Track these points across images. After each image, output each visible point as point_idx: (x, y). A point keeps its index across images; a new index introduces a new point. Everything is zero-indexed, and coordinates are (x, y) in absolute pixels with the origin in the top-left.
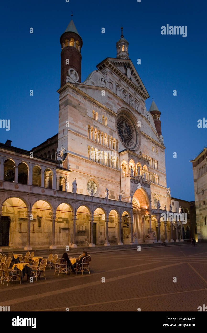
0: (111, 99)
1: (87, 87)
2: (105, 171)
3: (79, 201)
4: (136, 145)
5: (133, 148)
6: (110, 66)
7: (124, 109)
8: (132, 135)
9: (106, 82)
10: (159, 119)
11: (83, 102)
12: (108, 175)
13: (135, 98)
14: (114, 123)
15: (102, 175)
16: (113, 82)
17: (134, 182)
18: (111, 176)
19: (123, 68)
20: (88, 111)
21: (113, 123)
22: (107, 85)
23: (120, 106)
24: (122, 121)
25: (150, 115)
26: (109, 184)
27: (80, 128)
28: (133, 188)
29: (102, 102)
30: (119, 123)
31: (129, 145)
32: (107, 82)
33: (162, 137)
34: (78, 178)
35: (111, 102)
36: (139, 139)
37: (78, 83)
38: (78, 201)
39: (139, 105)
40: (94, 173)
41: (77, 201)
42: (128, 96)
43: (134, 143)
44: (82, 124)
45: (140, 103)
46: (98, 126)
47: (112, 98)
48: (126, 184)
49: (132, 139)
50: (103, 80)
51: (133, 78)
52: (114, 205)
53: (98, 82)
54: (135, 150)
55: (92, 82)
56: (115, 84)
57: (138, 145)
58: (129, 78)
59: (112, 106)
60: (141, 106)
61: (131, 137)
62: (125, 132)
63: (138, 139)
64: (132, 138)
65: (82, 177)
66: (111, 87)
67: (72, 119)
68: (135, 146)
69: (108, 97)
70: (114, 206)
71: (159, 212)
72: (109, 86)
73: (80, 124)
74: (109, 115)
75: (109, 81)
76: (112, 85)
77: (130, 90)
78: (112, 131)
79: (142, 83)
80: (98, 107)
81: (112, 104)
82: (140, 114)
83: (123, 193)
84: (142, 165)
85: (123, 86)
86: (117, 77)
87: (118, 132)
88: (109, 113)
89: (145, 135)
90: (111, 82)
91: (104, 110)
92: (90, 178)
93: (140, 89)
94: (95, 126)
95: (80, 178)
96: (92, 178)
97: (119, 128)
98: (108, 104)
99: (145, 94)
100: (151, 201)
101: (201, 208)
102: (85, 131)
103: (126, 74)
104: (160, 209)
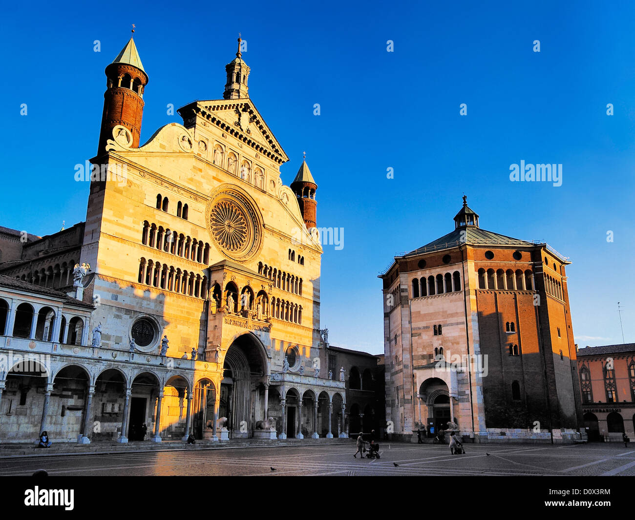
0: (200, 170)
1: (149, 156)
3: (104, 362)
5: (244, 256)
7: (230, 187)
8: (246, 231)
11: (137, 182)
12: (181, 308)
13: (257, 165)
14: (203, 214)
15: (167, 309)
16: (207, 139)
17: (232, 323)
18: (186, 310)
19: (233, 113)
20: (147, 197)
21: (201, 213)
23: (219, 180)
24: (224, 207)
25: (289, 192)
26: (181, 326)
27: (130, 228)
28: (229, 335)
29: (180, 178)
30: (218, 211)
31: (236, 250)
34: (113, 316)
35: (200, 177)
36: (259, 238)
37: (132, 149)
38: (100, 361)
39: (265, 176)
40: (148, 307)
41: (98, 362)
43: (248, 246)
44: (131, 220)
45: (268, 173)
46: (166, 222)
47: (203, 170)
48: (216, 326)
49: (246, 239)
51: (253, 127)
52: (178, 368)
53: (175, 143)
54: (246, 261)
55: (160, 144)
56: (213, 144)
57: (255, 250)
58: (245, 129)
59: (200, 183)
60: (268, 178)
61: (243, 235)
62: (229, 226)
63: (257, 238)
64: (246, 236)
65: (121, 314)
66: (203, 149)
67: (111, 212)
69: (194, 167)
70: (178, 370)
71: (285, 379)
72: (198, 149)
73: (128, 221)
74: (192, 200)
75: (198, 139)
76: (206, 145)
77: (246, 151)
78: (198, 229)
79: (273, 137)
80: (171, 187)
81: (202, 180)
82: (264, 192)
83: (210, 343)
84: (256, 290)
85: (231, 146)
86: (218, 131)
87: (212, 227)
88: (192, 196)
89: (273, 231)
90: (202, 141)
91: (182, 192)
92: (140, 316)
93: (268, 148)
94: (159, 222)
95: (118, 317)
96: (144, 315)
97: (216, 221)
98: (191, 180)
99: (280, 155)
100: (270, 357)
101: (393, 370)
102: (138, 231)
103: (238, 124)
104: (287, 373)
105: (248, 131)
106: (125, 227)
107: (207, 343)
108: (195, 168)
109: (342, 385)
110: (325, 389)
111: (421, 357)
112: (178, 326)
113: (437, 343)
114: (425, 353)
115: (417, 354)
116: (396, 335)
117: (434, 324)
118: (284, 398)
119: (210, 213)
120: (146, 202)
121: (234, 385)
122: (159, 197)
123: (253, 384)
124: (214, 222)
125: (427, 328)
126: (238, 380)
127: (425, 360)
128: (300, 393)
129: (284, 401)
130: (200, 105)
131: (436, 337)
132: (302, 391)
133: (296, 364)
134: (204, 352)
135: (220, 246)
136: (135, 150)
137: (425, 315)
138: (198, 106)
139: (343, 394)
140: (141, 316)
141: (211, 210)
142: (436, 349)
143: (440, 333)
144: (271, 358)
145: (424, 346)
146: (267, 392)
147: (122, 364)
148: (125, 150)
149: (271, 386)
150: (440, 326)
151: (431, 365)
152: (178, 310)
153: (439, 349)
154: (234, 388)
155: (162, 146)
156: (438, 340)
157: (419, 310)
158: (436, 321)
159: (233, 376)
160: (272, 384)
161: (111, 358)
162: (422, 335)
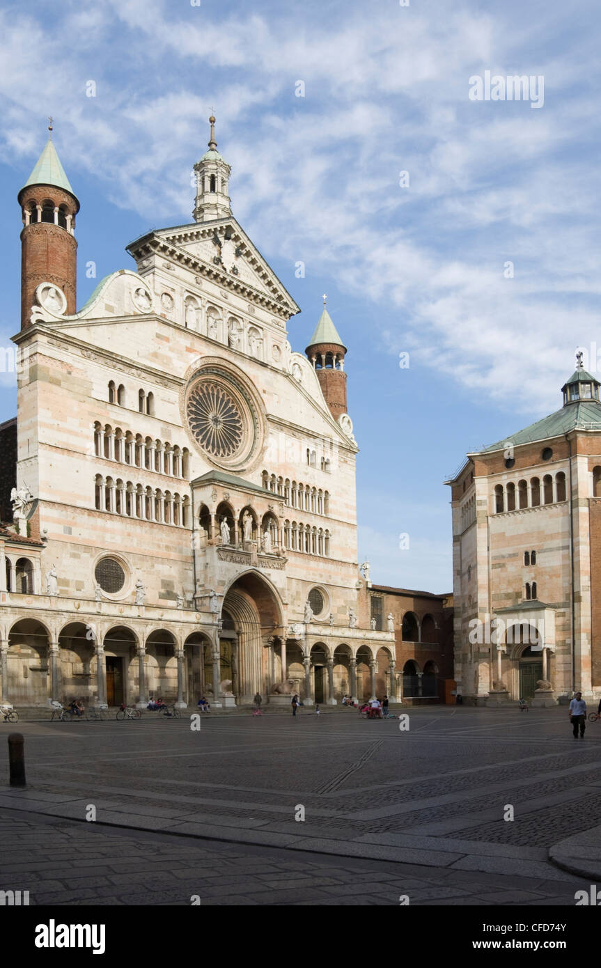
0: (167, 340)
1: (92, 323)
2: (146, 532)
3: (64, 614)
4: (251, 452)
5: (241, 464)
6: (164, 249)
7: (211, 361)
8: (241, 425)
9: (152, 296)
10: (342, 365)
11: (80, 366)
12: (157, 542)
13: (250, 322)
14: (177, 405)
15: (138, 543)
16: (173, 290)
17: (228, 559)
18: (164, 544)
19: (210, 243)
20: (94, 386)
21: (174, 404)
22: (153, 305)
23: (197, 353)
24: (205, 392)
25: (303, 361)
26: (161, 566)
27: (76, 434)
28: (225, 575)
29: (138, 354)
30: (197, 398)
31: (228, 455)
32: (156, 294)
33: (346, 420)
34: (69, 555)
35: (167, 349)
36: (260, 435)
37: (66, 318)
38: (60, 613)
39: (265, 340)
40: (113, 541)
41: (58, 614)
42: (226, 320)
43: (246, 448)
44: (77, 422)
45: (269, 334)
46: (125, 421)
47: (171, 337)
48: (207, 564)
49: (242, 438)
50: (142, 292)
51: (242, 263)
52: (160, 620)
53: (127, 301)
54: (245, 470)
55: (106, 304)
56: (182, 295)
57: (256, 454)
58: (229, 268)
59: (169, 359)
60: (269, 342)
61: (237, 431)
62: (216, 421)
63: (258, 435)
64: (241, 433)
65: (80, 553)
66: (169, 306)
67: (49, 413)
68: (250, 456)
69: (158, 336)
70: (160, 622)
71: (308, 632)
72: (160, 305)
73: (72, 423)
74: (159, 387)
75: (160, 290)
76: (172, 299)
77: (234, 304)
78: (171, 428)
79: (274, 276)
80: (127, 370)
81: (171, 354)
82: (264, 365)
83: (200, 586)
84: (260, 512)
85: (209, 296)
86: (188, 276)
87: (190, 424)
88: (159, 380)
89: (280, 424)
90: (166, 294)
91: (144, 375)
92: (103, 554)
93: (266, 295)
94: (116, 422)
95: (74, 556)
96: (109, 553)
97: (195, 413)
98: (155, 355)
99: (286, 304)
100: (285, 602)
101: (465, 615)
102: (87, 437)
103: (218, 261)
104: (311, 623)
105: (235, 270)
106: (70, 432)
107: (197, 586)
109: (391, 636)
110: (366, 643)
111: (503, 596)
112: (156, 565)
113: (528, 576)
114: (510, 591)
115: (498, 592)
116: (470, 567)
117: (526, 550)
118: (309, 655)
119: (187, 402)
120: (94, 395)
121: (239, 640)
122: (111, 384)
123: (264, 638)
124: (193, 416)
125: (514, 555)
126: (244, 633)
127: (511, 600)
128: (330, 648)
129: (309, 659)
130: (158, 237)
131: (527, 569)
132: (332, 646)
133: (324, 610)
134: (194, 598)
135: (205, 451)
136: (71, 318)
137: (512, 537)
138: (156, 239)
139: (393, 649)
140: (105, 554)
141: (187, 398)
142: (527, 584)
143: (534, 562)
144: (287, 604)
145: (509, 582)
146: (284, 648)
147: (87, 616)
148: (58, 320)
149: (288, 640)
150: (534, 552)
151: (518, 608)
152: (153, 544)
153: (531, 584)
154: (239, 643)
155: (109, 308)
156: (530, 572)
157: (503, 531)
158: (528, 545)
159: (237, 628)
160: (291, 638)
161: (74, 609)
162: (507, 566)
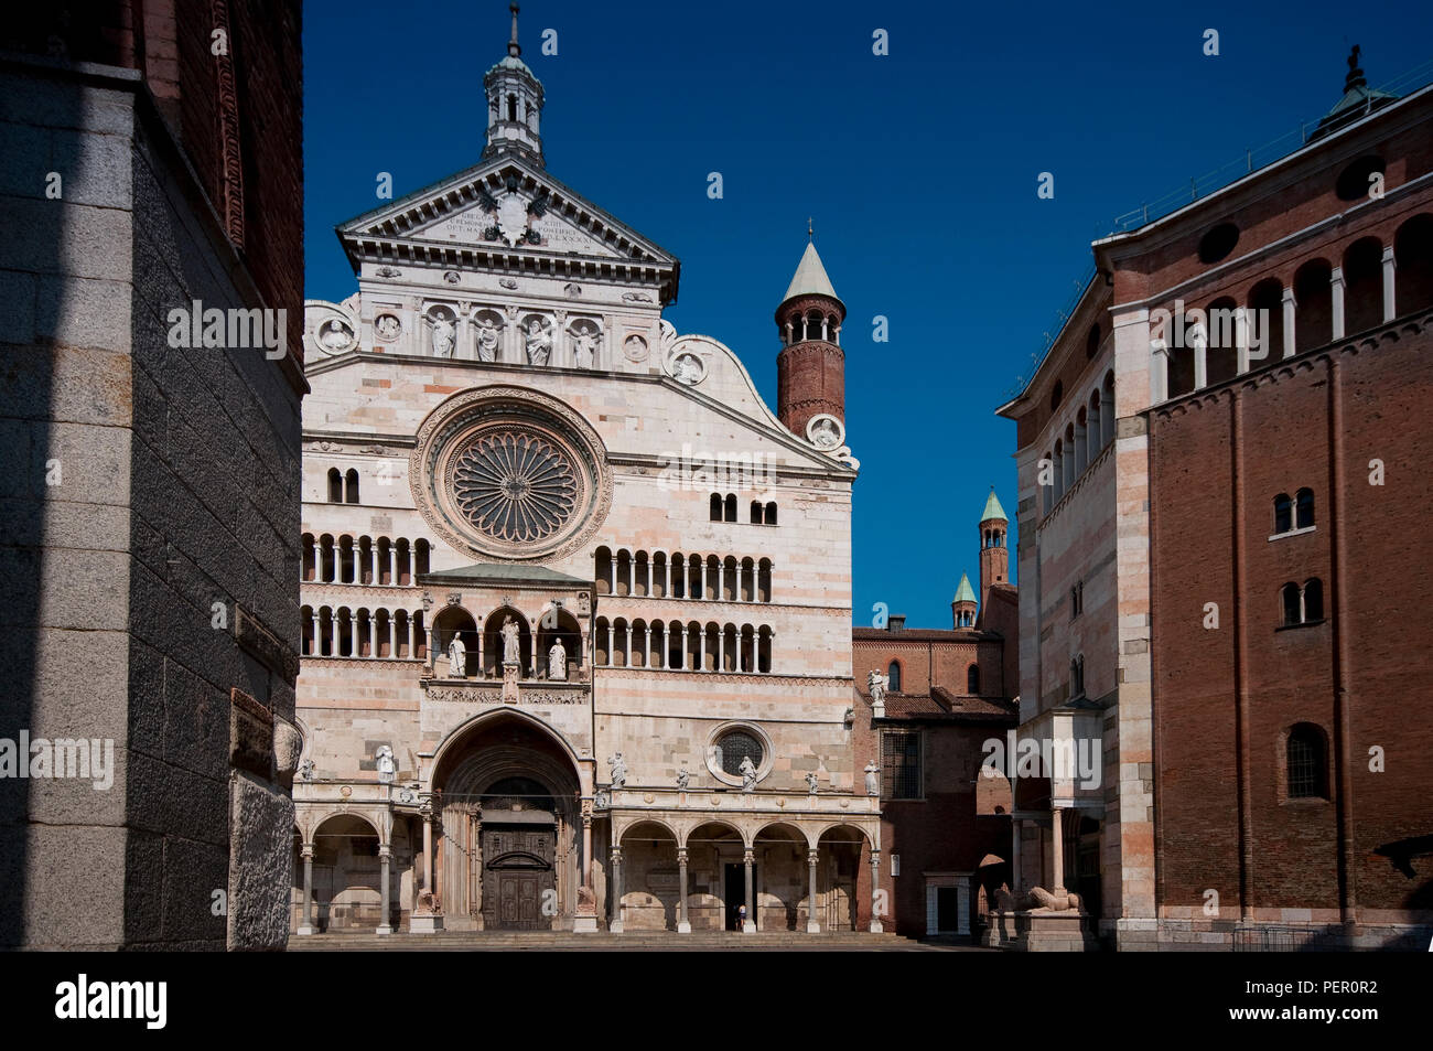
0: (386, 384)
7: (478, 395)
9: (355, 326)
12: (358, 687)
13: (573, 314)
14: (405, 478)
16: (399, 306)
19: (477, 211)
21: (398, 477)
23: (444, 390)
25: (702, 347)
29: (329, 418)
32: (364, 322)
35: (387, 398)
36: (599, 492)
39: (607, 332)
42: (515, 323)
45: (617, 320)
47: (393, 380)
51: (545, 222)
53: (307, 345)
54: (558, 553)
56: (419, 310)
57: (587, 524)
58: (517, 236)
59: (390, 413)
60: (618, 335)
61: (564, 495)
68: (577, 530)
69: (367, 383)
74: (368, 459)
77: (529, 292)
78: (390, 514)
81: (394, 404)
82: (600, 375)
85: (478, 296)
86: (433, 276)
88: (365, 449)
89: (638, 464)
90: (386, 316)
91: (334, 446)
93: (596, 258)
98: (362, 412)
99: (650, 260)
103: (494, 233)
105: (531, 236)
108: (368, 385)
159: (557, 807)
